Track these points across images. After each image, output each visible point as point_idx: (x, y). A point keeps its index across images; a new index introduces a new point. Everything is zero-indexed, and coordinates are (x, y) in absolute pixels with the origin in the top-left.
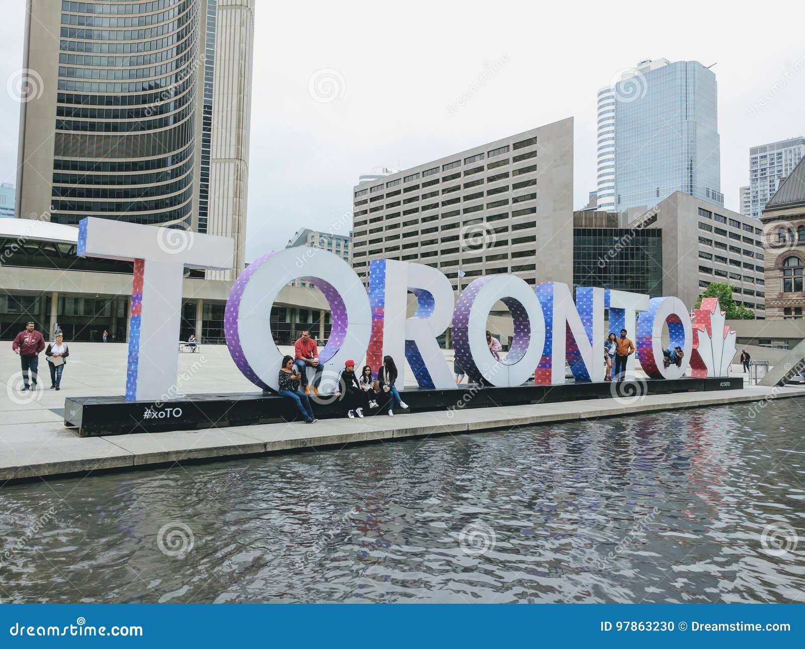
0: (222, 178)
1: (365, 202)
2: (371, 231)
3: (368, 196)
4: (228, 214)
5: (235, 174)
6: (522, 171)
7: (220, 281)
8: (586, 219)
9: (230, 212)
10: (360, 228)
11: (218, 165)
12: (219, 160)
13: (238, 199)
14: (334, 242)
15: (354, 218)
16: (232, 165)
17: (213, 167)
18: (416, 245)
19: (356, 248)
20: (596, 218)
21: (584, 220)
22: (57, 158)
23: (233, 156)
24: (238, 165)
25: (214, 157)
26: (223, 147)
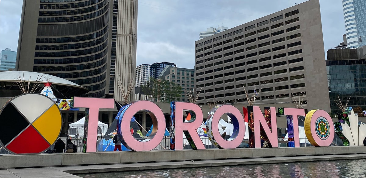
0: (123, 44)
1: (202, 50)
2: (206, 66)
3: (203, 46)
4: (126, 63)
5: (129, 41)
6: (292, 37)
7: (122, 101)
8: (336, 54)
9: (127, 62)
10: (200, 65)
11: (121, 37)
12: (121, 35)
13: (131, 55)
14: (185, 73)
15: (196, 59)
16: (128, 37)
17: (118, 39)
18: (232, 73)
19: (198, 76)
20: (343, 53)
21: (335, 54)
22: (38, 37)
23: (128, 32)
24: (131, 37)
25: (119, 34)
26: (124, 28)
